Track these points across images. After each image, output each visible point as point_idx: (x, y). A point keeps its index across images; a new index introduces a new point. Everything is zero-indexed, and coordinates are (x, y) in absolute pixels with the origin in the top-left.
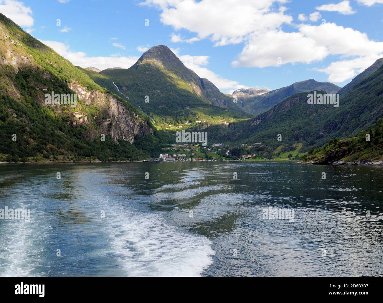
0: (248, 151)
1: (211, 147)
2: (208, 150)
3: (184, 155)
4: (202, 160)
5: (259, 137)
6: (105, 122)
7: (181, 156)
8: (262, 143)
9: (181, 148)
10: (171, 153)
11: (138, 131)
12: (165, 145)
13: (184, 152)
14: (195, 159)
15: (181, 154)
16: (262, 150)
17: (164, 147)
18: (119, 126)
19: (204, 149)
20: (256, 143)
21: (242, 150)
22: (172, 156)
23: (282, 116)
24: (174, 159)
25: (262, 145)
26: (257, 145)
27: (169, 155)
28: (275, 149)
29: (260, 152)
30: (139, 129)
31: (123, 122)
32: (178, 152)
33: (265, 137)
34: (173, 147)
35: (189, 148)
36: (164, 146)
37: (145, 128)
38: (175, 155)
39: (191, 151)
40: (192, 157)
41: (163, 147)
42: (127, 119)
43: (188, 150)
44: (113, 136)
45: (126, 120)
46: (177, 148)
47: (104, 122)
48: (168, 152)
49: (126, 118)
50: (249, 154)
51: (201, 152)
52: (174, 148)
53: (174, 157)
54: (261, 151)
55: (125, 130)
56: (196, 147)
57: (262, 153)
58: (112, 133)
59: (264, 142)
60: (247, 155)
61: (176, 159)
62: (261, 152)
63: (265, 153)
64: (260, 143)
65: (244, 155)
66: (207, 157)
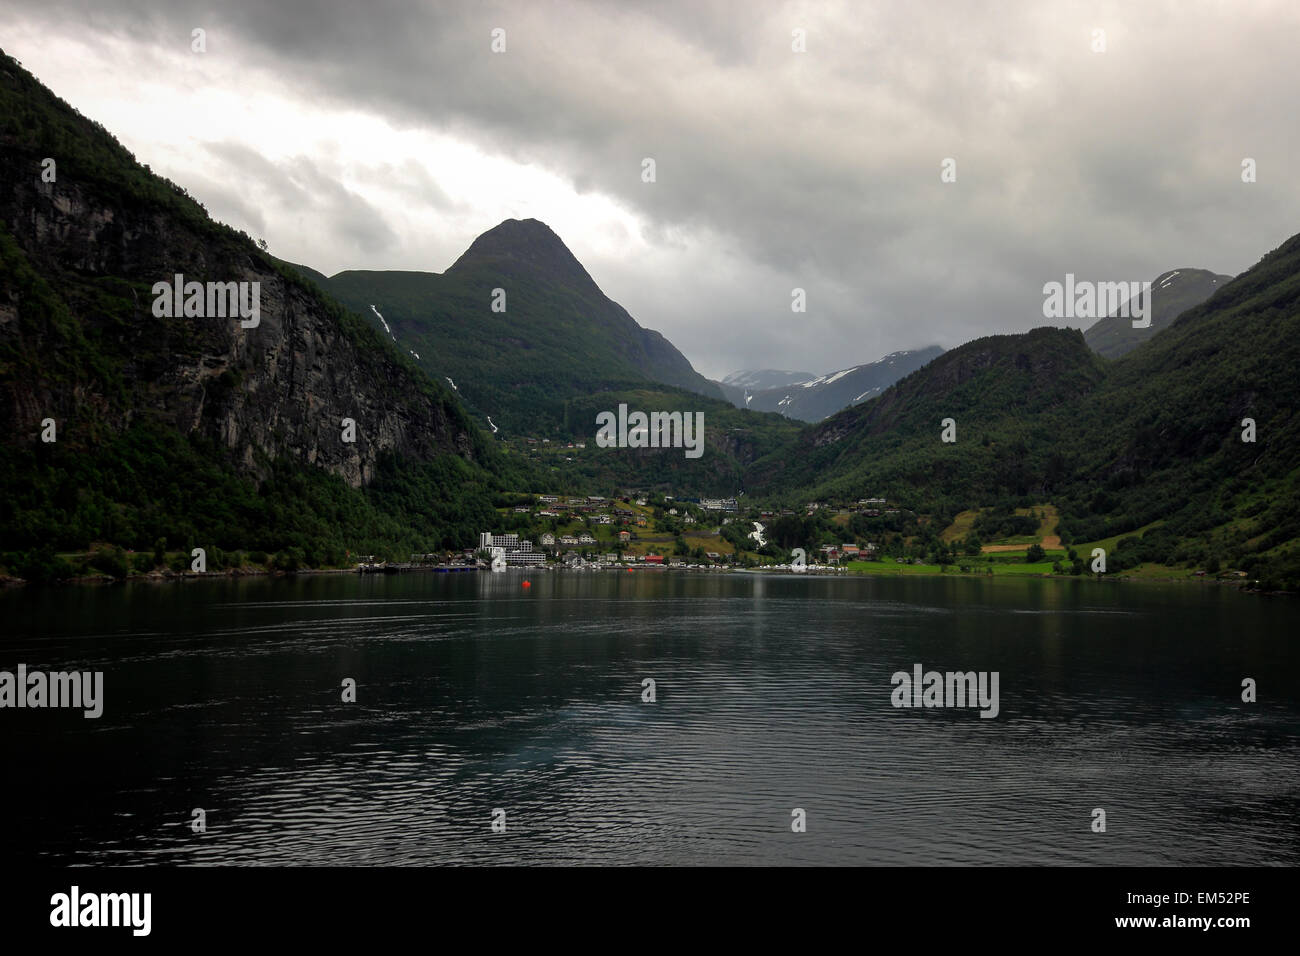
0: (840, 529)
1: (696, 509)
2: (688, 520)
3: (586, 539)
4: (666, 562)
5: (871, 481)
6: (185, 363)
7: (576, 542)
8: (887, 498)
9: (579, 512)
10: (533, 531)
11: (398, 436)
12: (511, 498)
13: (590, 527)
14: (633, 558)
15: (576, 535)
16: (896, 526)
17: (508, 506)
18: (292, 402)
19: (668, 519)
20: (862, 502)
21: (818, 523)
22: (535, 541)
23: (933, 410)
24: (543, 556)
25: (891, 507)
26: (870, 506)
27: (521, 539)
28: (947, 525)
29: (889, 536)
30: (407, 427)
31: (317, 386)
32: (561, 529)
33: (894, 479)
34: (544, 504)
35: (610, 513)
36: (508, 501)
37: (433, 430)
38: (548, 540)
39: (619, 523)
40: (619, 549)
41: (501, 504)
42: (338, 377)
43: (606, 519)
44: (233, 437)
45: (332, 377)
46: (559, 509)
47: (178, 362)
48: (519, 525)
49: (331, 371)
50: (846, 542)
51: (659, 529)
52: (546, 510)
53: (546, 549)
54: (893, 530)
55: (323, 423)
56: (636, 506)
57: (897, 540)
58: (232, 424)
59: (897, 499)
60: (840, 547)
61: (550, 558)
62: (893, 534)
63: (910, 539)
64: (883, 501)
65: (829, 543)
66: (682, 552)
